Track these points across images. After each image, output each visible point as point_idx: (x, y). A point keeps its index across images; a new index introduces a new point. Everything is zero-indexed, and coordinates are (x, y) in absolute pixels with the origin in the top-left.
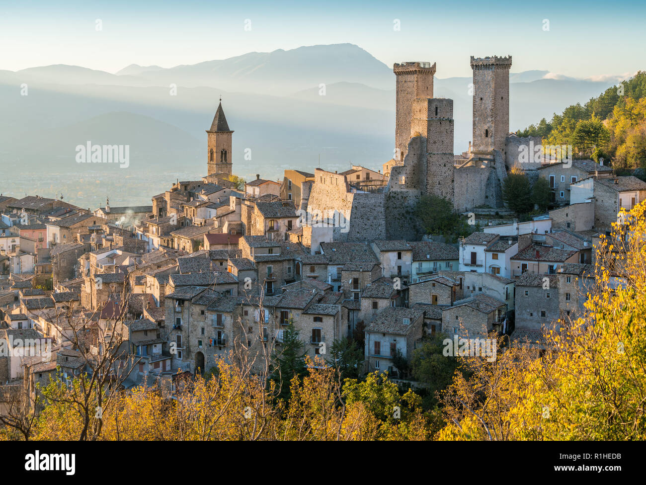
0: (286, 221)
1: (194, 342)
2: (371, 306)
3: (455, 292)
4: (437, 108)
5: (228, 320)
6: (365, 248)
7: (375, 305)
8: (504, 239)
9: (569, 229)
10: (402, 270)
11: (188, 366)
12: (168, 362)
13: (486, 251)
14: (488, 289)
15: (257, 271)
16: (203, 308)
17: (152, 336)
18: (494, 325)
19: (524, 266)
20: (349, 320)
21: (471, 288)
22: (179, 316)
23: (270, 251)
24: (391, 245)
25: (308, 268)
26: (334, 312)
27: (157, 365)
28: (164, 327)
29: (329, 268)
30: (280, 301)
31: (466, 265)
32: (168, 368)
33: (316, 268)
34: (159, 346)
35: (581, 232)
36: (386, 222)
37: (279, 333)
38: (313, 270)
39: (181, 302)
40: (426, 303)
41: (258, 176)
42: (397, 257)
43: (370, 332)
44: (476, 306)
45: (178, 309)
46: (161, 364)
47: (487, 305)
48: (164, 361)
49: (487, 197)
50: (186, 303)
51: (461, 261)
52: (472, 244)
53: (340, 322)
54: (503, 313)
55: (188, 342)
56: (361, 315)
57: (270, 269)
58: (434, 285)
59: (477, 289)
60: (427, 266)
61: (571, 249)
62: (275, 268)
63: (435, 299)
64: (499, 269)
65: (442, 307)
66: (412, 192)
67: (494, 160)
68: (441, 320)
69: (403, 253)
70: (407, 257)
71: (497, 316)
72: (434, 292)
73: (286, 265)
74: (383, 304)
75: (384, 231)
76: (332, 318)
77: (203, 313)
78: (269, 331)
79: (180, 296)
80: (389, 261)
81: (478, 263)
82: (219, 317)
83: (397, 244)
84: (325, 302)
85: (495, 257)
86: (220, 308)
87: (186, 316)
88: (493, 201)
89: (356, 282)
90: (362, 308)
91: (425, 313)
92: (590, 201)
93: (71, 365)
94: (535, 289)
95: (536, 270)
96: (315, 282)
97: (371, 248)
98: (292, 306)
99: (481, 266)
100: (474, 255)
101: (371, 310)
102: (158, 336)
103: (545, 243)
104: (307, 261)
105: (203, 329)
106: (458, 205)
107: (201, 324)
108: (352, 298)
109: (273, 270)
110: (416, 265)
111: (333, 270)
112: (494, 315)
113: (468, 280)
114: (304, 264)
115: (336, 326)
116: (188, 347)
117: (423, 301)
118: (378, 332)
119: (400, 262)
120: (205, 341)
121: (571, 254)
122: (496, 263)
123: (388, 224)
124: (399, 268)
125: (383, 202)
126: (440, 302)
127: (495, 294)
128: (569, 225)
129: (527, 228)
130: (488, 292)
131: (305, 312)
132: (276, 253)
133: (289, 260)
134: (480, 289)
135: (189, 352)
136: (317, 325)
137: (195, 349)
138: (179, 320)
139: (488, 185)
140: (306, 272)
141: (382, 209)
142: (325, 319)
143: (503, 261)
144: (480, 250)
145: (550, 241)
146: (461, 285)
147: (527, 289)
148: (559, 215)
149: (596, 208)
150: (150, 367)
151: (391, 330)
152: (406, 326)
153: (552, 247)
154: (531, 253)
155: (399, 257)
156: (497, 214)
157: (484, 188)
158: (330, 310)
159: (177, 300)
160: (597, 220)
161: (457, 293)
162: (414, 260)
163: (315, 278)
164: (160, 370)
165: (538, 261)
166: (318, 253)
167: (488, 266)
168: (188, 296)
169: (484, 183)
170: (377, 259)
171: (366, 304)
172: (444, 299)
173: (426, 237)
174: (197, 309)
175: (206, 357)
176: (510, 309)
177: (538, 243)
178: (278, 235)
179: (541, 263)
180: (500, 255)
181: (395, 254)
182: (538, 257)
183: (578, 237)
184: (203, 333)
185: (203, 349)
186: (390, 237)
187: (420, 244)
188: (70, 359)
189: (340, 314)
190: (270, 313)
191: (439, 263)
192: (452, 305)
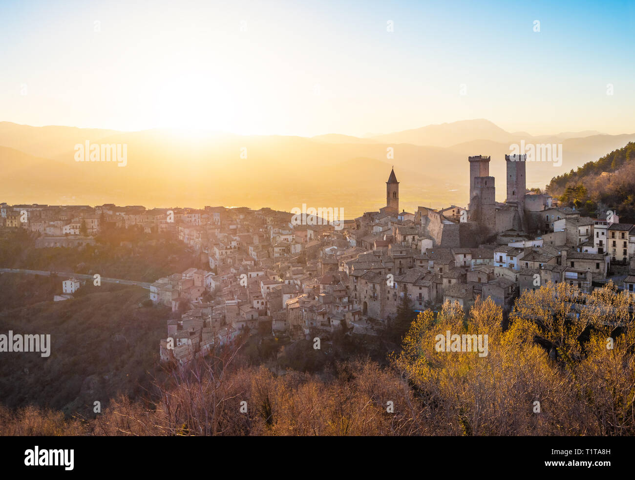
0: (412, 237)
1: (362, 296)
2: (448, 282)
3: (489, 277)
4: (486, 182)
5: (378, 287)
6: (448, 251)
7: (450, 282)
8: (517, 249)
9: (552, 245)
10: (466, 263)
11: (360, 308)
12: (351, 306)
13: (507, 255)
14: (506, 275)
15: (394, 262)
16: (366, 281)
17: (343, 293)
18: (508, 294)
19: (527, 264)
20: (437, 288)
21: (498, 275)
22: (356, 284)
23: (401, 253)
24: (461, 250)
25: (419, 262)
26: (429, 285)
27: (345, 307)
28: (349, 289)
29: (430, 262)
30: (403, 279)
31: (497, 262)
32: (351, 309)
33: (423, 261)
34: (347, 298)
35: (558, 247)
36: (460, 238)
37: (402, 294)
38: (421, 263)
39: (357, 277)
40: (475, 281)
41: (404, 210)
42: (463, 257)
43: (446, 296)
44: (499, 285)
45: (355, 281)
46: (347, 307)
47: (505, 284)
48: (349, 306)
49: (513, 225)
50: (359, 278)
51: (495, 260)
52: (500, 252)
53: (431, 291)
54: (514, 288)
55: (360, 297)
56: (443, 286)
57: (400, 261)
58: (479, 273)
59: (501, 275)
60: (479, 261)
61: (551, 256)
62: (403, 261)
63: (480, 279)
64: (513, 265)
65: (483, 284)
66: (473, 223)
67: (517, 207)
68: (481, 290)
69: (466, 255)
70: (469, 257)
71: (510, 290)
72: (479, 276)
73: (409, 260)
74: (454, 281)
75: (459, 242)
76: (427, 288)
77: (366, 283)
78: (397, 293)
79: (356, 274)
80: (460, 259)
81: (503, 261)
82: (374, 286)
83: (464, 250)
84: (425, 280)
85: (512, 259)
86: (374, 281)
87: (359, 284)
88: (516, 228)
89: (441, 270)
90: (444, 283)
91: (473, 287)
92: (563, 230)
93: (306, 306)
94: (530, 277)
95: (533, 266)
96: (421, 269)
97: (451, 252)
98: (408, 281)
99: (505, 263)
100: (501, 257)
101: (448, 284)
102: (346, 293)
103: (538, 252)
104: (419, 258)
105: (367, 291)
106: (498, 230)
107: (366, 288)
108: (439, 277)
109: (402, 262)
110: (473, 261)
111: (431, 263)
112: (509, 289)
113: (497, 271)
114: (417, 260)
115: (429, 292)
116: (360, 299)
117: (474, 281)
118: (449, 296)
119: (465, 259)
120: (368, 297)
121: (551, 259)
122: (512, 262)
123: (461, 239)
124: (465, 262)
125: (458, 228)
126: (482, 281)
127: (510, 278)
128: (552, 243)
129: (529, 244)
130: (506, 277)
131: (414, 284)
132: (404, 254)
133: (410, 257)
134: (503, 275)
135: (360, 301)
136: (420, 291)
137: (363, 300)
138: (356, 286)
139: (514, 220)
140: (418, 263)
141: (458, 232)
142: (423, 288)
143: (515, 261)
144: (504, 255)
145: (541, 251)
146: (493, 273)
147: (525, 276)
148: (547, 237)
149: (567, 234)
150: (342, 308)
151: (456, 295)
152: (463, 293)
153: (542, 254)
154: (531, 257)
155: (465, 257)
156: (518, 234)
157: (512, 221)
158: (427, 284)
159: (355, 276)
160: (567, 240)
161: (490, 277)
162: (473, 258)
163: (422, 266)
164: (347, 309)
165: (534, 261)
166: (425, 254)
167: (508, 263)
168: (360, 275)
169: (512, 218)
170: (453, 257)
171: (445, 281)
172: (484, 279)
173: (480, 246)
174: (364, 281)
175: (368, 304)
176: (518, 286)
177: (535, 252)
178: (408, 243)
179: (535, 263)
180: (514, 258)
181: (463, 255)
182: (534, 259)
183: (557, 249)
184: (367, 293)
185: (366, 300)
186: (461, 247)
187: (477, 250)
188: (306, 303)
189: (431, 286)
190: (398, 284)
191: (485, 260)
192: (488, 283)
